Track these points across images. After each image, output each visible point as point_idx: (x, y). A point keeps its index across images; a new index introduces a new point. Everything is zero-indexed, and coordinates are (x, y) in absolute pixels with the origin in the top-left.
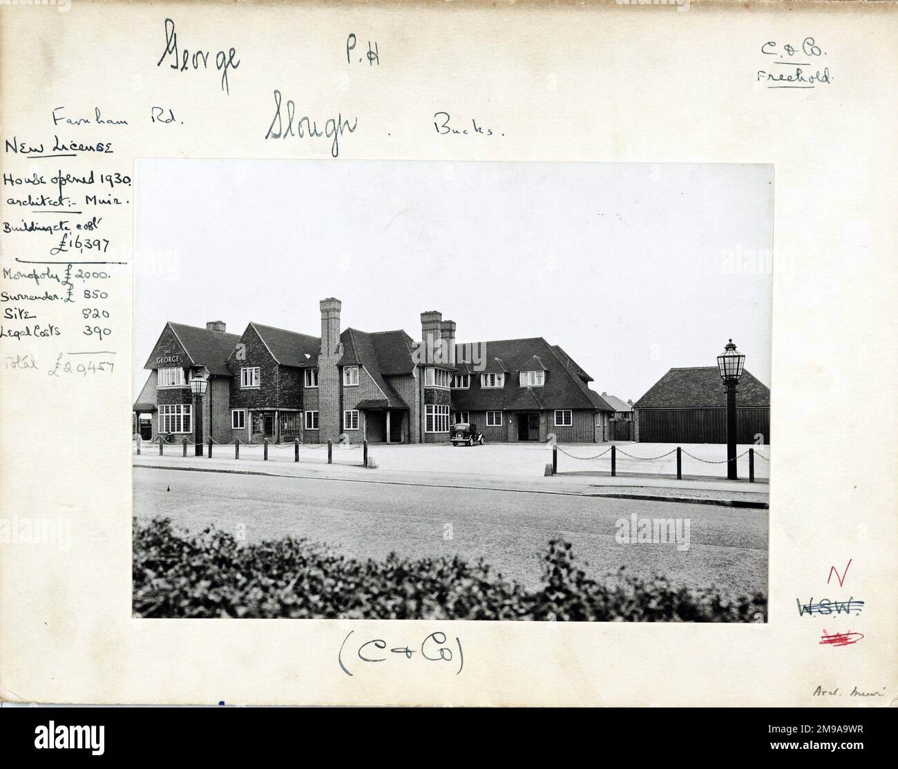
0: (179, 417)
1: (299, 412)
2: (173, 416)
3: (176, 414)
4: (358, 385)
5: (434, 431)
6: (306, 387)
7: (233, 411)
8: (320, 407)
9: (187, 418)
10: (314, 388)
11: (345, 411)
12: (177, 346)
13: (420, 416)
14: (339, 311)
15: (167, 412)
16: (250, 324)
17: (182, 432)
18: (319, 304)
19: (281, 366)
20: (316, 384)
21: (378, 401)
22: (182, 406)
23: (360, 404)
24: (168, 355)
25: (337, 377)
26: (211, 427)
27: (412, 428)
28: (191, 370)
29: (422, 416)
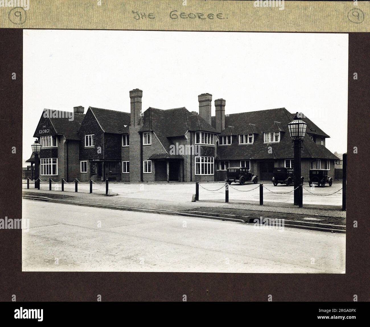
0: (50, 165)
1: (118, 162)
2: (47, 165)
3: (49, 164)
4: (151, 144)
5: (201, 174)
6: (123, 146)
7: (81, 162)
8: (130, 159)
9: (54, 166)
10: (127, 147)
11: (144, 161)
12: (49, 124)
13: (191, 164)
14: (141, 97)
15: (45, 163)
16: (89, 108)
17: (52, 175)
18: (129, 93)
19: (105, 133)
20: (128, 144)
21: (163, 155)
22: (52, 159)
23: (151, 156)
24: (45, 129)
25: (139, 139)
26: (68, 172)
27: (185, 172)
28: (57, 137)
29: (193, 164)
